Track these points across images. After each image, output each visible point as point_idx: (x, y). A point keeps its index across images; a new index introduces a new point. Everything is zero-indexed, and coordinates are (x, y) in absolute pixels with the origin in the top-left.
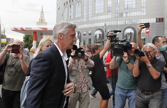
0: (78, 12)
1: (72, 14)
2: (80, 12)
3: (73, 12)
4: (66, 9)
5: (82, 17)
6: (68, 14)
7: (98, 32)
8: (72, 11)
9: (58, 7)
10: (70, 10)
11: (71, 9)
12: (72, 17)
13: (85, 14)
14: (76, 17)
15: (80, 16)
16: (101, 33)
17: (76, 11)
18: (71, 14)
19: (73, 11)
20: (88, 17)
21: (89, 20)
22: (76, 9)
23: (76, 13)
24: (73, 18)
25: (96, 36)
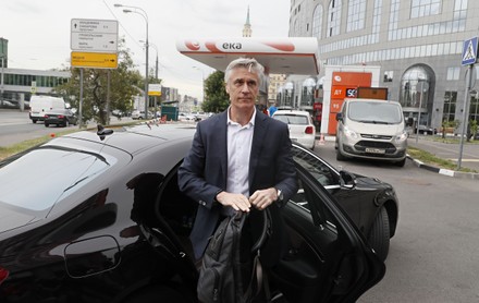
0: (356, 17)
1: (335, 25)
2: (362, 15)
3: (339, 17)
4: (320, 9)
5: (367, 30)
6: (325, 24)
7: (416, 75)
8: (337, 16)
9: (296, 6)
10: (330, 12)
11: (334, 10)
12: (336, 32)
13: (377, 21)
14: (349, 30)
15: (361, 26)
16: (424, 77)
17: (350, 13)
18: (334, 22)
19: (339, 13)
20: (384, 31)
21: (390, 39)
22: (350, 9)
23: (349, 19)
24: (338, 33)
25: (408, 87)
